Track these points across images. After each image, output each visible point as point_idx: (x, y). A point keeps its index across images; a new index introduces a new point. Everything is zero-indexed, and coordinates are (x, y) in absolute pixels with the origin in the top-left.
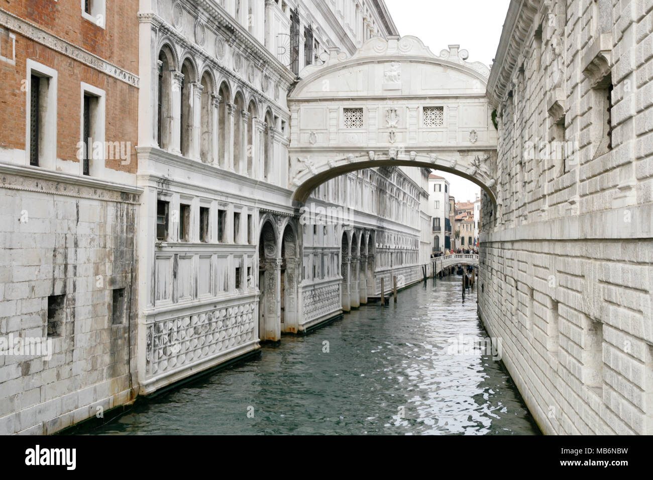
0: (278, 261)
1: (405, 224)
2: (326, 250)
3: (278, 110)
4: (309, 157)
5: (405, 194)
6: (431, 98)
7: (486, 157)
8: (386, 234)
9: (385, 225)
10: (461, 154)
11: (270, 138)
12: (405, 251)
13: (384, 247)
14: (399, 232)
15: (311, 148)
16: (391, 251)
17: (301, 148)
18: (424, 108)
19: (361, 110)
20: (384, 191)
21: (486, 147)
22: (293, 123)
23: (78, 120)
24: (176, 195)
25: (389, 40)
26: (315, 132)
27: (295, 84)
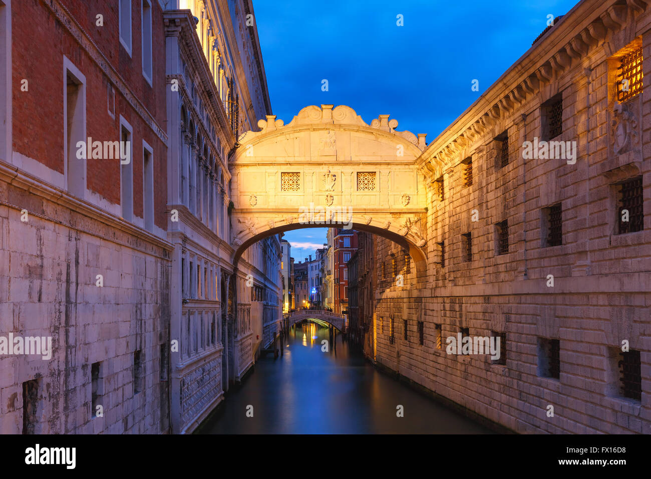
1: (274, 283)
2: (245, 307)
4: (249, 218)
6: (364, 164)
7: (416, 219)
9: (266, 283)
10: (394, 216)
13: (267, 304)
15: (251, 209)
16: (269, 307)
17: (242, 210)
18: (358, 173)
19: (298, 174)
21: (417, 209)
22: (234, 186)
23: (142, 176)
24: (188, 252)
25: (324, 110)
26: (255, 194)
27: (235, 149)
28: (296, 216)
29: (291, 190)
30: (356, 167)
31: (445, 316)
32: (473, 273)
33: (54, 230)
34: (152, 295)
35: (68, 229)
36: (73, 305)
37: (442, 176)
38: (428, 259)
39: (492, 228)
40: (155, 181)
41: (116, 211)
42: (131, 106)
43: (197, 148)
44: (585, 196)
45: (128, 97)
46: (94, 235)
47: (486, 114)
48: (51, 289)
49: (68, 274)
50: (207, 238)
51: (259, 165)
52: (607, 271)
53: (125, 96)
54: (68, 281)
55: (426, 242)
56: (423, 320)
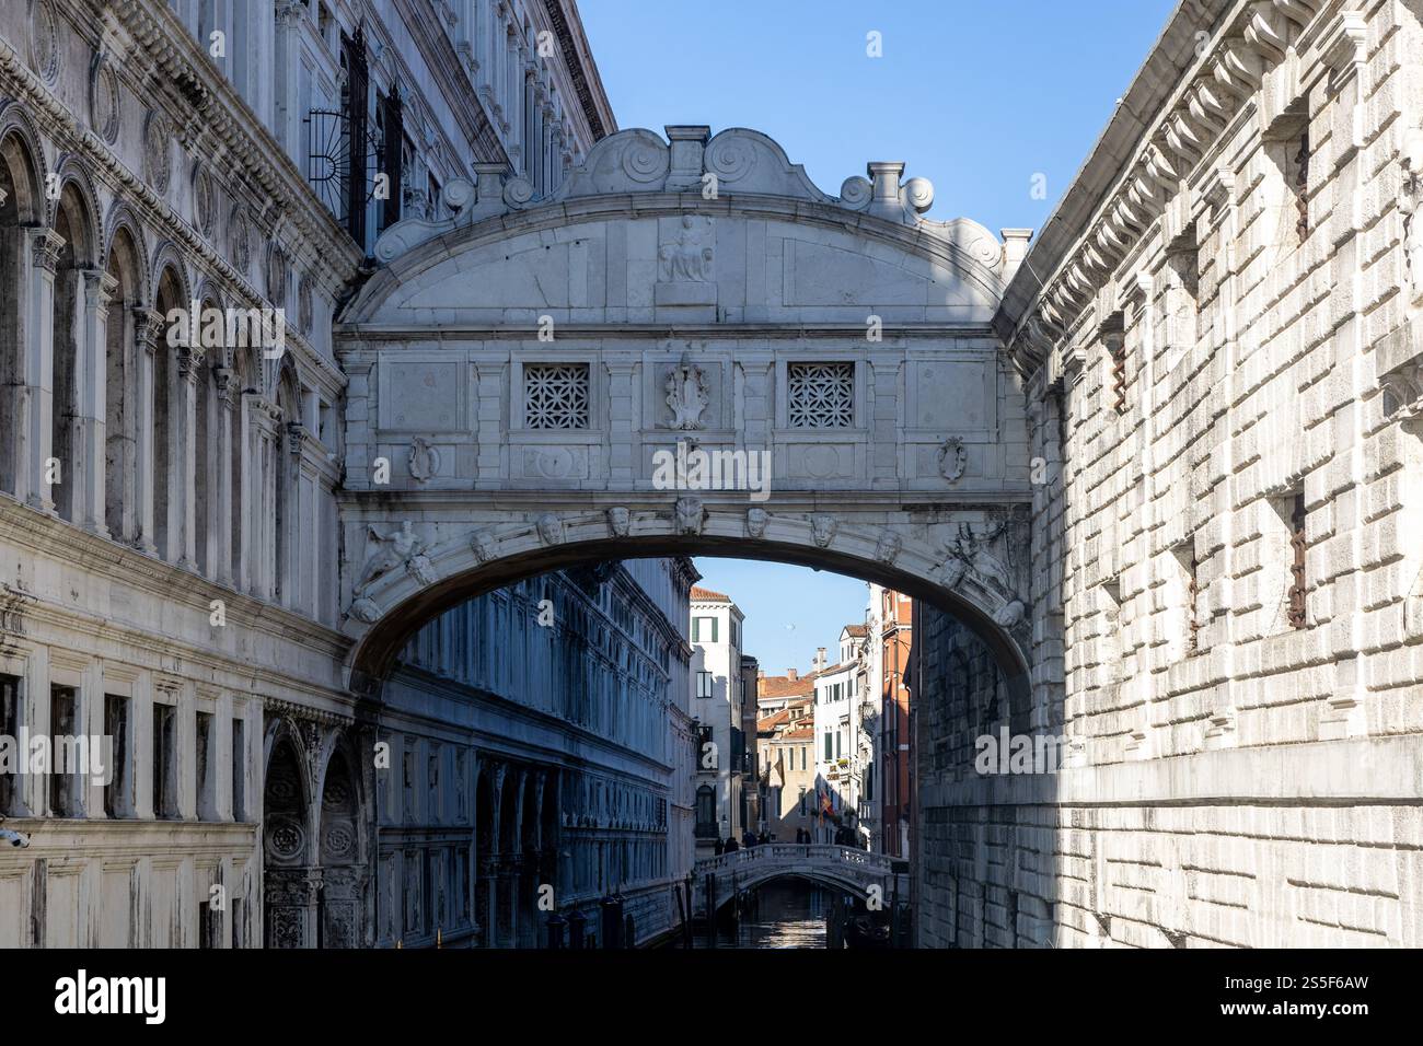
0: (311, 875)
1: (632, 747)
2: (435, 838)
3: (312, 366)
4: (408, 525)
5: (632, 646)
6: (813, 333)
7: (993, 527)
8: (587, 781)
9: (584, 751)
10: (914, 518)
11: (288, 460)
12: (632, 836)
13: (584, 826)
14: (617, 773)
15: (413, 493)
16: (599, 836)
17: (382, 495)
18: (790, 364)
19: (582, 369)
20: (581, 640)
21: (994, 494)
22: (356, 410)
25: (676, 143)
26: (428, 440)
27: (361, 279)
28: (573, 515)
29: (557, 427)
30: (785, 344)
38: (1031, 667)
39: (1166, 563)
44: (1353, 457)
51: (444, 338)
55: (1028, 610)
56: (1015, 885)
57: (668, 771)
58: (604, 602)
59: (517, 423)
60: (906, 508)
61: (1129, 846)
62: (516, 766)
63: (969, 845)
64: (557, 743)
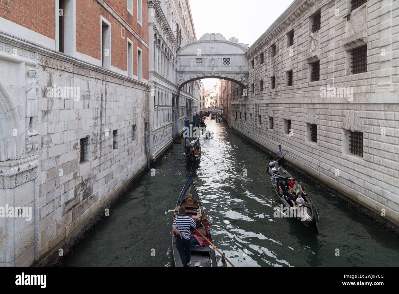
2: (183, 107)
4: (184, 75)
6: (226, 55)
7: (244, 75)
11: (173, 68)
14: (195, 100)
15: (184, 72)
16: (194, 107)
17: (181, 72)
18: (223, 58)
19: (202, 59)
21: (245, 72)
22: (178, 63)
23: (137, 60)
24: (157, 88)
25: (212, 35)
26: (186, 66)
27: (179, 49)
28: (201, 74)
29: (199, 65)
30: (223, 56)
31: (253, 111)
32: (263, 95)
33: (95, 81)
34: (141, 104)
35: (102, 81)
36: (104, 109)
37: (254, 59)
38: (248, 90)
39: (270, 79)
40: (143, 62)
41: (125, 74)
42: (132, 34)
43: (162, 49)
44: (300, 68)
45: (131, 31)
46: (114, 83)
47: (268, 37)
48: (94, 104)
49: (102, 98)
50: (166, 83)
51: (187, 55)
52: (307, 96)
53: (129, 30)
54: (102, 100)
55: (248, 84)
56: (246, 112)
57: (199, 100)
58: (194, 83)
59: (195, 64)
60: (235, 73)
61: (265, 108)
62: (188, 100)
63: (239, 108)
64: (191, 97)
